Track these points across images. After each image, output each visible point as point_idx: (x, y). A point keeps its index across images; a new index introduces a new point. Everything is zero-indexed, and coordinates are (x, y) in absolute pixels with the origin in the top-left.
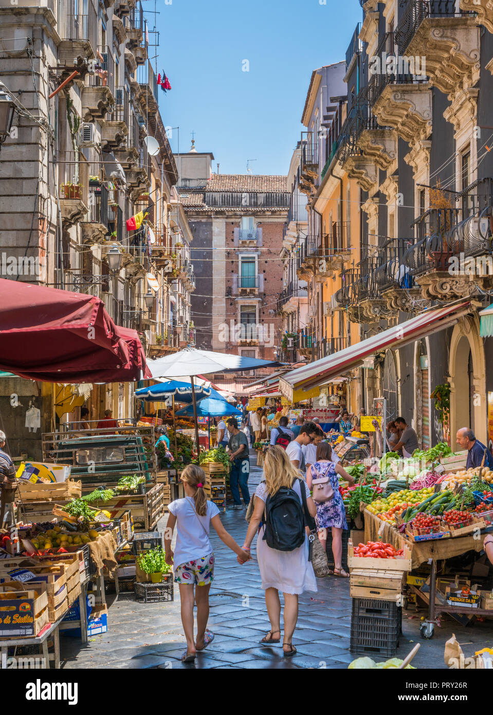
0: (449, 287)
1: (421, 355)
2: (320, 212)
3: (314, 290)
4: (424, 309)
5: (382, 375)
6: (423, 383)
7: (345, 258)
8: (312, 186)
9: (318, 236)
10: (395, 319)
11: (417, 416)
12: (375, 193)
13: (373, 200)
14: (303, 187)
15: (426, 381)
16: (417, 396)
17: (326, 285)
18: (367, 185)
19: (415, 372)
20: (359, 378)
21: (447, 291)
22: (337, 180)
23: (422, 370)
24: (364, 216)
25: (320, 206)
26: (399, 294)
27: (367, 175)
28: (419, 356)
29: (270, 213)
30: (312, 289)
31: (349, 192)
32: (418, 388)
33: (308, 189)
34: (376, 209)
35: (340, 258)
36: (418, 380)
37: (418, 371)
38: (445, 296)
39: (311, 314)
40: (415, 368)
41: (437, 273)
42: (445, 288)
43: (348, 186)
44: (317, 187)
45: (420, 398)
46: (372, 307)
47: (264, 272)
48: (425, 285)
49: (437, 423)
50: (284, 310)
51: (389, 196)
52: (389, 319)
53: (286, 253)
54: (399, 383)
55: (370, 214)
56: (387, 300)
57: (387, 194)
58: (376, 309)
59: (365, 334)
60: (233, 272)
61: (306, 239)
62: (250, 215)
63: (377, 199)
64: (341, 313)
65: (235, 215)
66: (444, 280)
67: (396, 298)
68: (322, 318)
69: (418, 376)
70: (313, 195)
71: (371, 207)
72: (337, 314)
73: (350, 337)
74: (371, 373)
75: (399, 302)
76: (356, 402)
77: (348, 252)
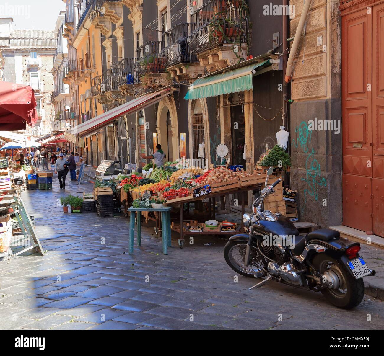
0: (158, 82)
1: (139, 118)
2: (76, 48)
3: (73, 89)
4: (142, 94)
5: (117, 129)
6: (140, 132)
7: (93, 71)
8: (70, 34)
9: (75, 60)
10: (124, 101)
11: (138, 148)
12: (109, 36)
13: (109, 39)
14: (65, 35)
15: (143, 131)
16: (138, 139)
17: (81, 86)
18: (105, 32)
19: (136, 127)
20: (103, 132)
21: (156, 84)
22: (86, 30)
23: (140, 125)
24: (103, 49)
25: (76, 44)
26: (129, 87)
27: (105, 26)
28: (138, 118)
29: (45, 50)
30: (72, 88)
31: (93, 36)
32: (138, 135)
33: (68, 36)
34: (110, 44)
35: (90, 71)
36: (138, 131)
37: (138, 126)
38: (155, 86)
39: (72, 101)
40: (136, 125)
41: (152, 74)
42: (156, 82)
43: (93, 33)
44: (73, 34)
45: (139, 140)
46: (112, 95)
47: (43, 81)
48: (144, 81)
49: (150, 151)
50: (55, 100)
51: (118, 37)
52: (120, 101)
53: (55, 70)
54: (127, 133)
55: (107, 47)
56: (122, 90)
57: (117, 36)
58: (114, 96)
59: (106, 109)
60: (27, 81)
61: (69, 62)
62: (34, 51)
63: (111, 39)
64: (91, 100)
65: (27, 51)
66: (156, 78)
67: (127, 89)
68: (79, 103)
69: (138, 128)
70: (71, 39)
71: (108, 44)
72: (88, 100)
73: (96, 112)
74: (110, 129)
75: (128, 91)
76: (102, 144)
77: (94, 68)
